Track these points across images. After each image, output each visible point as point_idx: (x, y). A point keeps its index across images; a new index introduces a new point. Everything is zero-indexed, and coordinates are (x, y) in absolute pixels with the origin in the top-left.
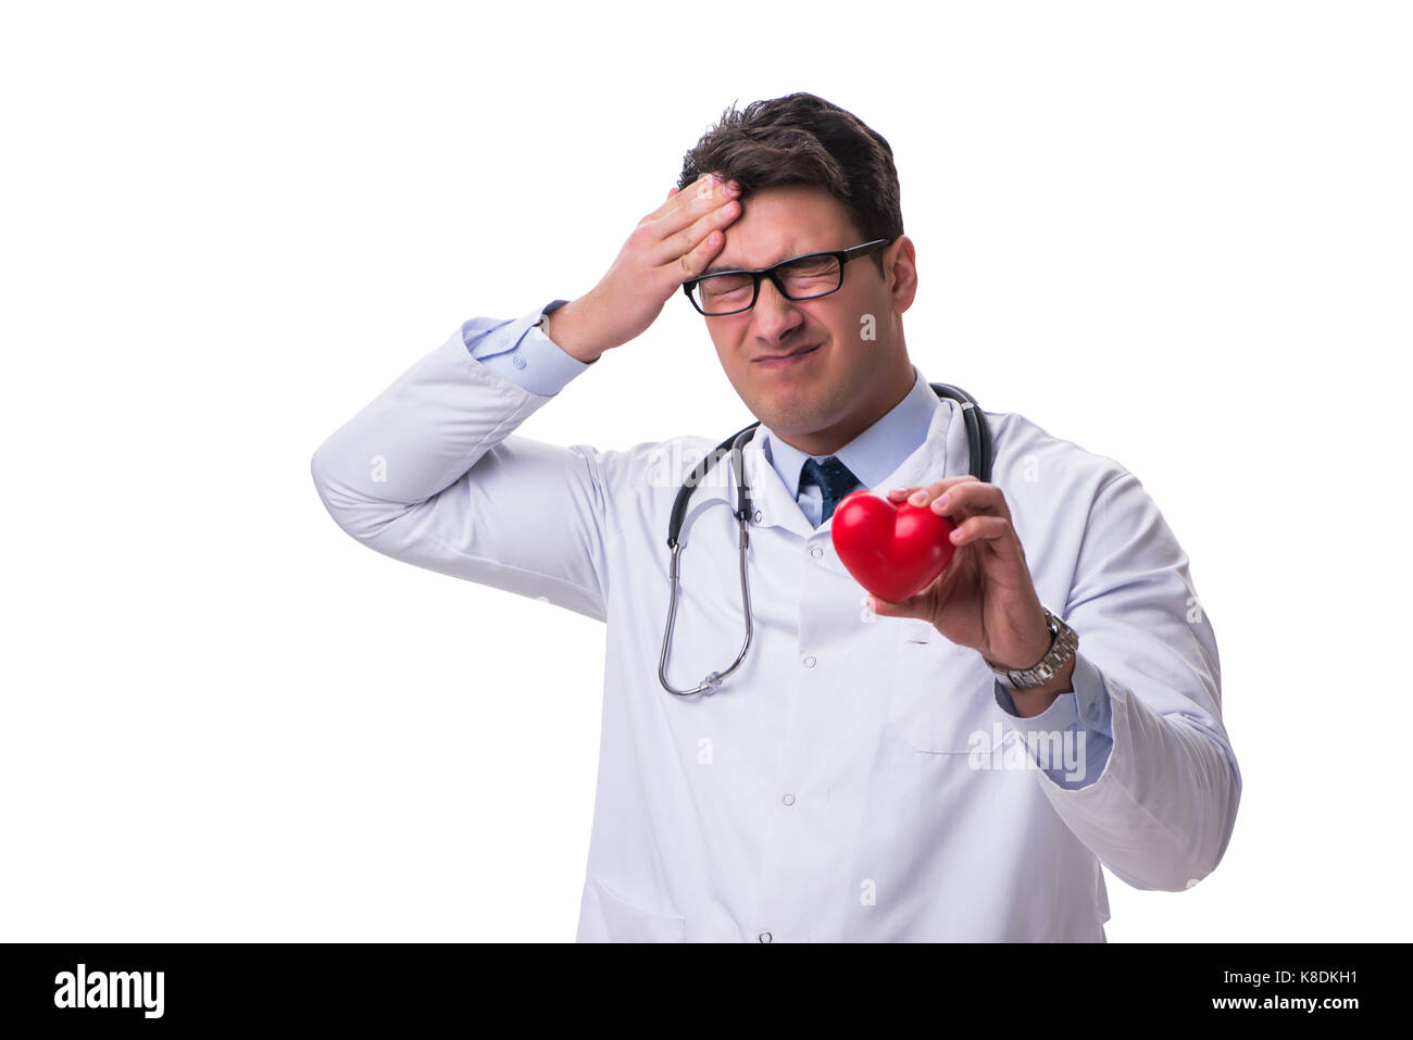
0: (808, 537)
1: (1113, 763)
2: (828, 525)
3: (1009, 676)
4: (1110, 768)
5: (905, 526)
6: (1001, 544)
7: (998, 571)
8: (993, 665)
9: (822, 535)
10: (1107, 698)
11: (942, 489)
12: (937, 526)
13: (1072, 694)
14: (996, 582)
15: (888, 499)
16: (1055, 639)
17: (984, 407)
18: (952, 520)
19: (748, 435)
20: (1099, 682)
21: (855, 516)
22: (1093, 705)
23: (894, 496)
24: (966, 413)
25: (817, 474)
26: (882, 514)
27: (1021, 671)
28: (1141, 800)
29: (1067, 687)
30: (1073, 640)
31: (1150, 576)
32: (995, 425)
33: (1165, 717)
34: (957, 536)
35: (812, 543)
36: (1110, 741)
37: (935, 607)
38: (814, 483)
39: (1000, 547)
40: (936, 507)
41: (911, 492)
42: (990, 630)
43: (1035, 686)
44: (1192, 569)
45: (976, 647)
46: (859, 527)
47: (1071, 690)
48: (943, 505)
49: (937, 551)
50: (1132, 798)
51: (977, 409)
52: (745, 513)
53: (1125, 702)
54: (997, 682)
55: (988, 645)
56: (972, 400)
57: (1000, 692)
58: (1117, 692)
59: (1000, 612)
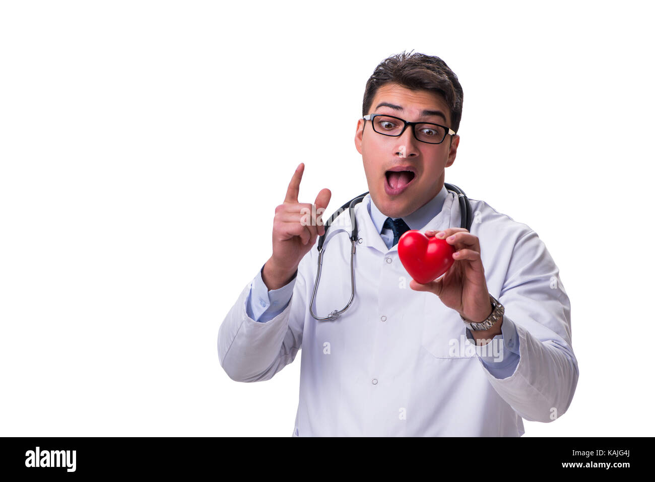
0: (385, 253)
1: (520, 366)
2: (396, 248)
3: (471, 325)
4: (518, 369)
5: (432, 248)
6: (474, 263)
7: (471, 276)
8: (464, 319)
9: (393, 253)
10: (518, 337)
11: (452, 233)
12: (448, 249)
13: (501, 335)
14: (469, 280)
15: (425, 234)
16: (493, 308)
17: (468, 197)
18: (454, 248)
19: (359, 200)
20: (514, 330)
21: (409, 241)
22: (511, 340)
23: (428, 233)
24: (460, 199)
25: (392, 225)
26: (422, 242)
27: (477, 323)
28: (532, 383)
29: (499, 332)
30: (502, 310)
31: (541, 277)
32: (473, 204)
33: (543, 343)
34: (456, 256)
35: (387, 256)
36: (519, 357)
37: (440, 289)
38: (390, 228)
39: (474, 265)
40: (449, 240)
41: (436, 233)
42: (464, 304)
43: (482, 330)
44: (560, 274)
45: (457, 310)
46: (411, 247)
47: (501, 333)
48: (452, 239)
49: (446, 260)
50: (528, 383)
51: (465, 197)
52: (354, 237)
53: (526, 339)
54: (467, 328)
55: (463, 310)
56: (463, 193)
57: (468, 332)
58: (523, 334)
59: (471, 295)
